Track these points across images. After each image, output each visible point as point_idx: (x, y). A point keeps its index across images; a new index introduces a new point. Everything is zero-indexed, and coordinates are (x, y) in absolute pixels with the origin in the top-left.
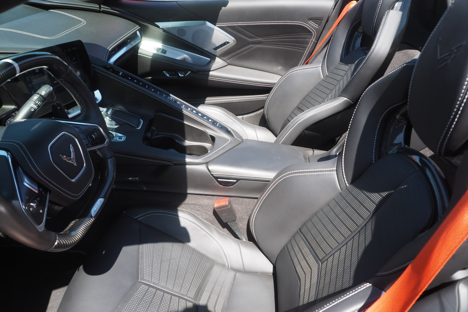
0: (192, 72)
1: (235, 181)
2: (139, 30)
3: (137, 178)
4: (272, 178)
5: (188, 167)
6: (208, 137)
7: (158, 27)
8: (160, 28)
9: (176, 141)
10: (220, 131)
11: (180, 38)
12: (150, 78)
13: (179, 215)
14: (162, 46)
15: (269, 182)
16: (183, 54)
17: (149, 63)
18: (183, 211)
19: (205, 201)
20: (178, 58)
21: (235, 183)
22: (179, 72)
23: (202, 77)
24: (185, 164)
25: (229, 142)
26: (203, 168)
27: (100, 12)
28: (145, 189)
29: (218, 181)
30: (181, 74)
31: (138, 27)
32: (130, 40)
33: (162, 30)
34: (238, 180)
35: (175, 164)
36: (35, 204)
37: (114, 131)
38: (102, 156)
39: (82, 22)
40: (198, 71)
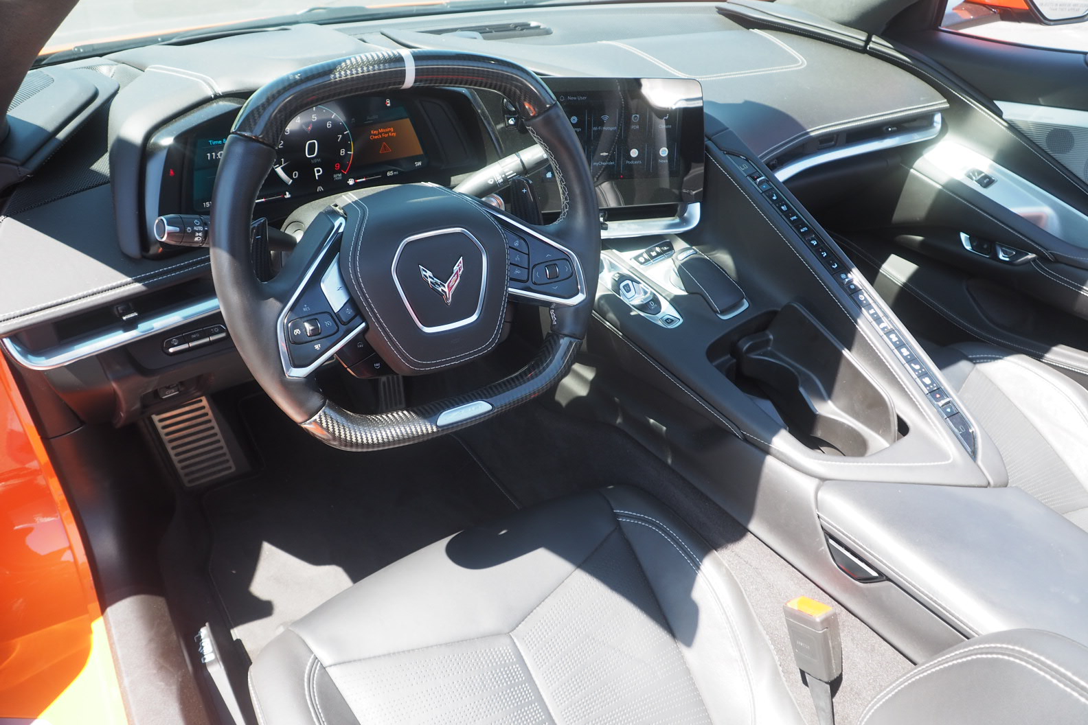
0: (1042, 257)
1: (875, 574)
2: (942, 111)
3: (664, 428)
4: (983, 632)
5: (770, 460)
6: (888, 421)
7: (999, 113)
8: (1004, 117)
9: (802, 390)
10: (937, 422)
11: (1051, 157)
12: (920, 238)
13: (702, 567)
14: (991, 166)
15: (968, 638)
16: (1041, 203)
17: (928, 201)
18: (719, 565)
19: (782, 577)
20: (1020, 210)
21: (869, 579)
22: (1001, 246)
23: (1061, 280)
24: (766, 451)
25: (947, 462)
26: (807, 486)
27: (863, 50)
28: (669, 461)
29: (829, 545)
30: (1005, 253)
31: (942, 103)
32: (895, 128)
33: (1005, 124)
34: (882, 577)
35: (746, 439)
36: (311, 328)
37: (669, 299)
38: (556, 323)
39: (796, 61)
40: (1057, 260)
